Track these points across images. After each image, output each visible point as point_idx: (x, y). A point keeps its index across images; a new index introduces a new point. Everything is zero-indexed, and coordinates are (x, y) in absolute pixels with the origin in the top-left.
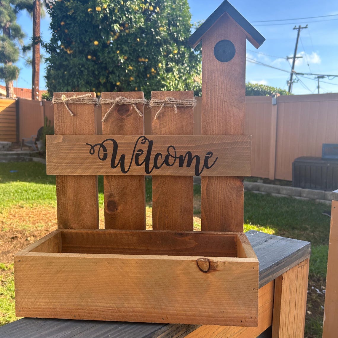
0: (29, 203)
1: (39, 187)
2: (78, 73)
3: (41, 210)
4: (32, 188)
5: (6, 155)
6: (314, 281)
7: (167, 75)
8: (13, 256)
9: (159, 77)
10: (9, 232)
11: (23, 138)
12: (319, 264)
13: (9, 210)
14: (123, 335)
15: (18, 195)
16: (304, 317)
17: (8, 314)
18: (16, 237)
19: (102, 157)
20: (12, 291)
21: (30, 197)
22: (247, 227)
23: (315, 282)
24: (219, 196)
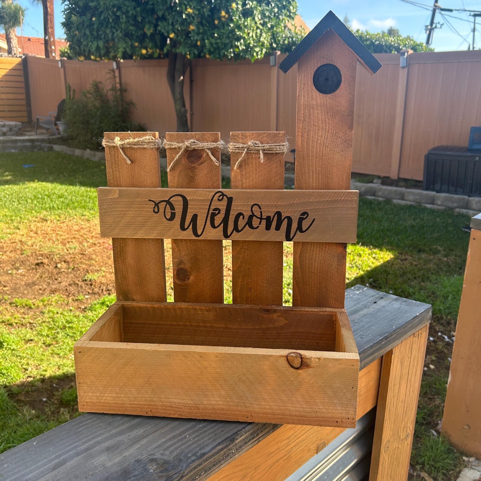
0: (54, 214)
1: (66, 190)
2: (113, 20)
3: (72, 223)
4: (56, 192)
5: (16, 141)
6: (442, 324)
7: (244, 22)
8: (40, 289)
9: (232, 25)
10: (32, 255)
11: (37, 117)
12: (451, 302)
13: (28, 224)
14: (203, 435)
15: (38, 202)
16: (418, 392)
17: (43, 367)
18: (42, 263)
19: (168, 217)
20: (44, 336)
21: (55, 206)
22: (355, 250)
23: (443, 326)
24: (315, 265)
